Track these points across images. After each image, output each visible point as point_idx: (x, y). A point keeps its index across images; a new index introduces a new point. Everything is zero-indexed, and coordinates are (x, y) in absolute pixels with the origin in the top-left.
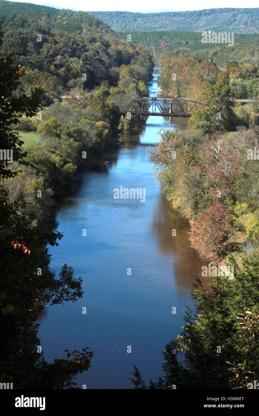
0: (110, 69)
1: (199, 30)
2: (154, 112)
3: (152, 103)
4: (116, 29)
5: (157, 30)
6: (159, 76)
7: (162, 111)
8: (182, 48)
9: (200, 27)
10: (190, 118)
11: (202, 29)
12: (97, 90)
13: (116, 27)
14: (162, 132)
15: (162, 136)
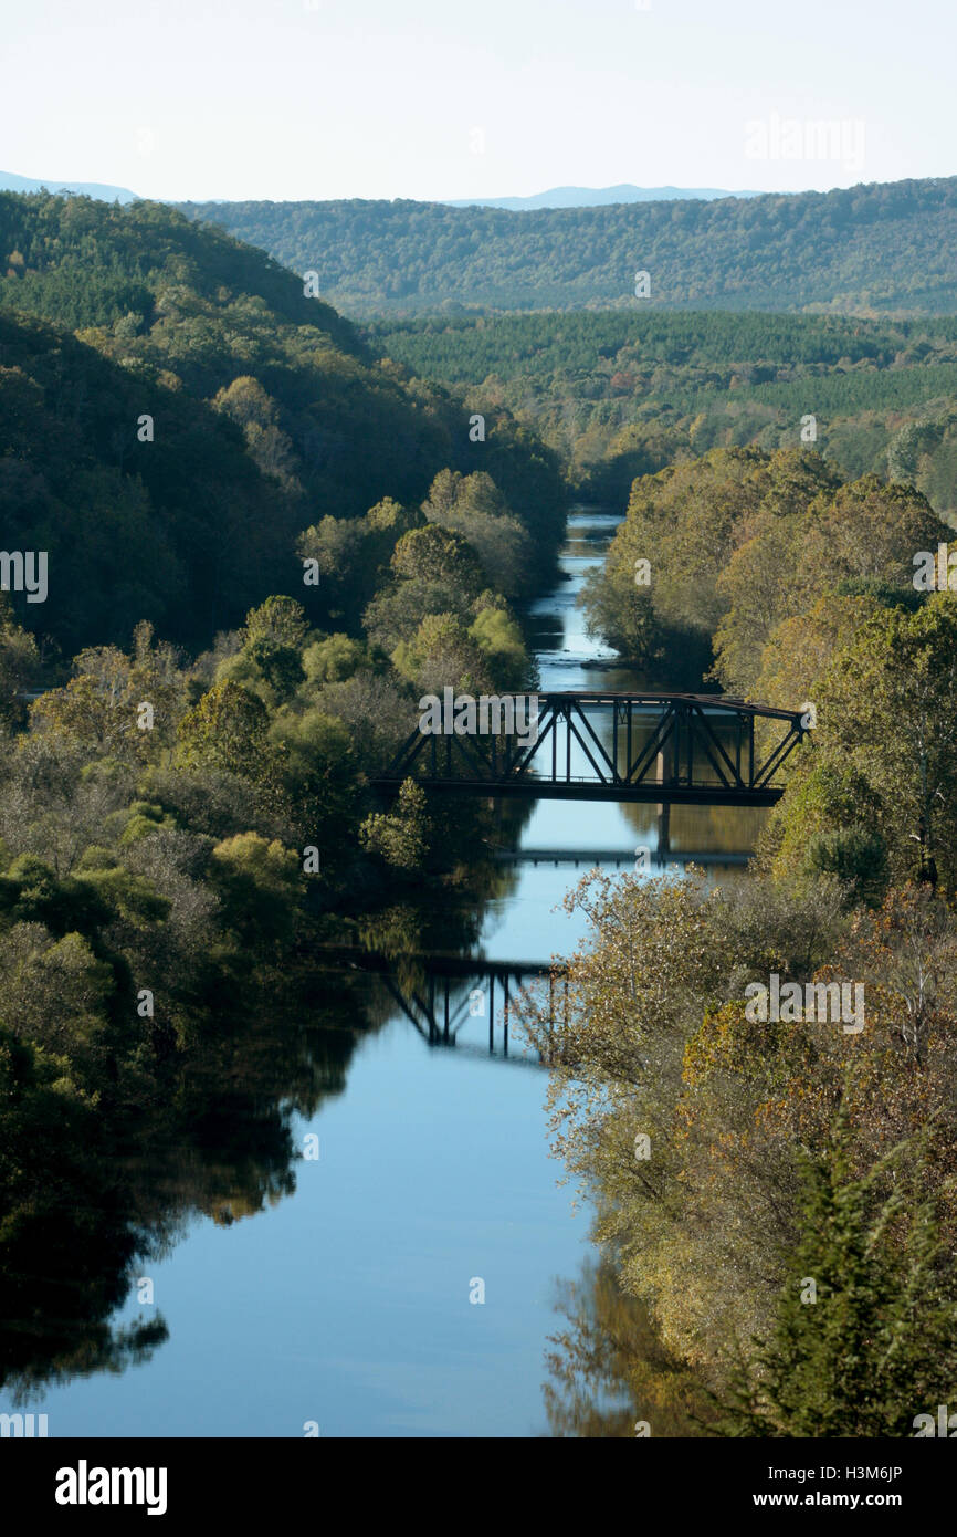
0: (312, 531)
1: (836, 302)
2: (561, 777)
3: (553, 723)
4: (350, 299)
5: (591, 306)
6: (594, 569)
7: (608, 774)
8: (731, 409)
9: (843, 287)
10: (775, 812)
11: (852, 294)
12: (228, 653)
13: (354, 290)
14: (593, 894)
15: (596, 917)
